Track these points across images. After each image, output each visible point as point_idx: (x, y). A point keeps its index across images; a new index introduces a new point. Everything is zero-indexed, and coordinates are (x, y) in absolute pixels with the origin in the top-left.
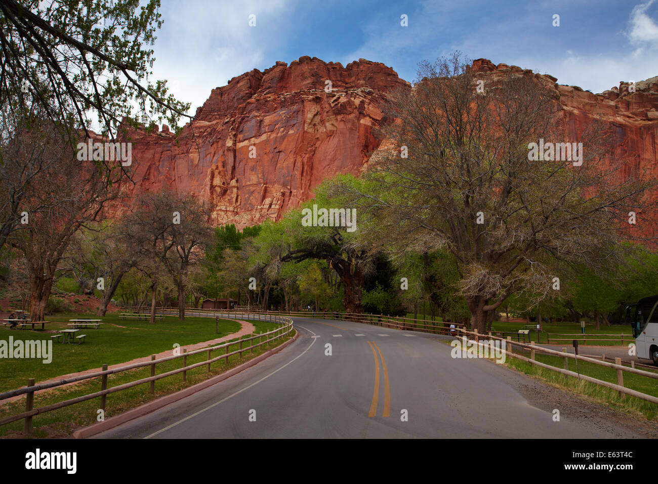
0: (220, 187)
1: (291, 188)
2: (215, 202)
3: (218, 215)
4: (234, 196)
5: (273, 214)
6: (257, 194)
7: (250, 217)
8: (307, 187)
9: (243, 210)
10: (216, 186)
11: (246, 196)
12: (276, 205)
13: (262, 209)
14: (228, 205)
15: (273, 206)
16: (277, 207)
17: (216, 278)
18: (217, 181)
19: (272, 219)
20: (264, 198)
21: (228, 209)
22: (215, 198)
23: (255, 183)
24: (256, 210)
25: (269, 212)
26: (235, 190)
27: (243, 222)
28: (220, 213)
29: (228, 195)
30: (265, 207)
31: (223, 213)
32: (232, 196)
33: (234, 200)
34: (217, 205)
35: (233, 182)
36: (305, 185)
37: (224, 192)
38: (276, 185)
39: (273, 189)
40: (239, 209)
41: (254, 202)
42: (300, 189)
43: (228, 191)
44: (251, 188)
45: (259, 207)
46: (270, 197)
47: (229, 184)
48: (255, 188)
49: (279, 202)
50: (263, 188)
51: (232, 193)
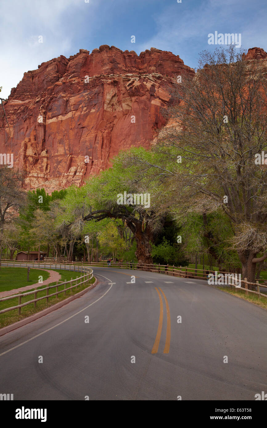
0: (32, 157)
1: (92, 158)
2: (28, 170)
3: (31, 180)
4: (44, 165)
5: (78, 180)
6: (64, 163)
7: (58, 182)
8: (107, 157)
9: (52, 177)
10: (29, 156)
11: (55, 165)
12: (80, 172)
13: (68, 176)
14: (39, 172)
15: (77, 174)
16: (81, 174)
17: (28, 234)
18: (30, 152)
19: (77, 184)
20: (70, 166)
21: (39, 176)
22: (28, 166)
23: (62, 154)
24: (63, 176)
25: (74, 179)
26: (45, 160)
27: (52, 187)
28: (32, 179)
29: (39, 163)
30: (71, 174)
31: (35, 179)
32: (43, 164)
33: (44, 168)
34: (30, 172)
35: (44, 153)
36: (105, 155)
37: (36, 161)
38: (79, 156)
39: (77, 159)
40: (48, 176)
41: (61, 170)
42: (100, 160)
43: (39, 160)
44: (59, 158)
45: (66, 174)
46: (75, 166)
47: (39, 154)
48: (62, 158)
49: (83, 170)
50: (69, 158)
51: (42, 162)
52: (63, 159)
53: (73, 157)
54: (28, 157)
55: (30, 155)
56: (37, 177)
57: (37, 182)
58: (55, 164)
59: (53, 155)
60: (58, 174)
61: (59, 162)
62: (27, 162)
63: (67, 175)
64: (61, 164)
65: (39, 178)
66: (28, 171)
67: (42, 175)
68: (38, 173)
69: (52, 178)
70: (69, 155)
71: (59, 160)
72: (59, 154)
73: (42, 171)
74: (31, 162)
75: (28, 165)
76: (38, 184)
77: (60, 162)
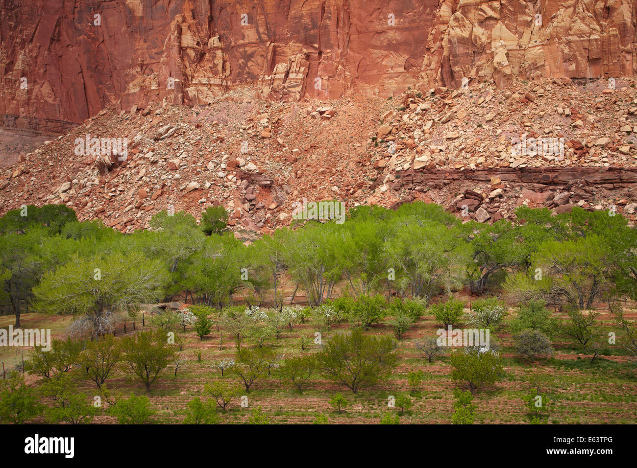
52: (256, 51)
53: (279, 47)
54: (186, 50)
55: (190, 45)
56: (208, 84)
57: (209, 93)
58: (241, 61)
59: (233, 44)
60: (248, 77)
61: (249, 57)
62: (186, 58)
63: (270, 78)
64: (253, 59)
65: (213, 87)
66: (190, 76)
67: (217, 81)
68: (209, 77)
69: (238, 85)
70: (269, 43)
71: (249, 52)
72: (246, 41)
73: (216, 73)
74: (192, 57)
75: (187, 64)
76: (213, 96)
77: (252, 55)
